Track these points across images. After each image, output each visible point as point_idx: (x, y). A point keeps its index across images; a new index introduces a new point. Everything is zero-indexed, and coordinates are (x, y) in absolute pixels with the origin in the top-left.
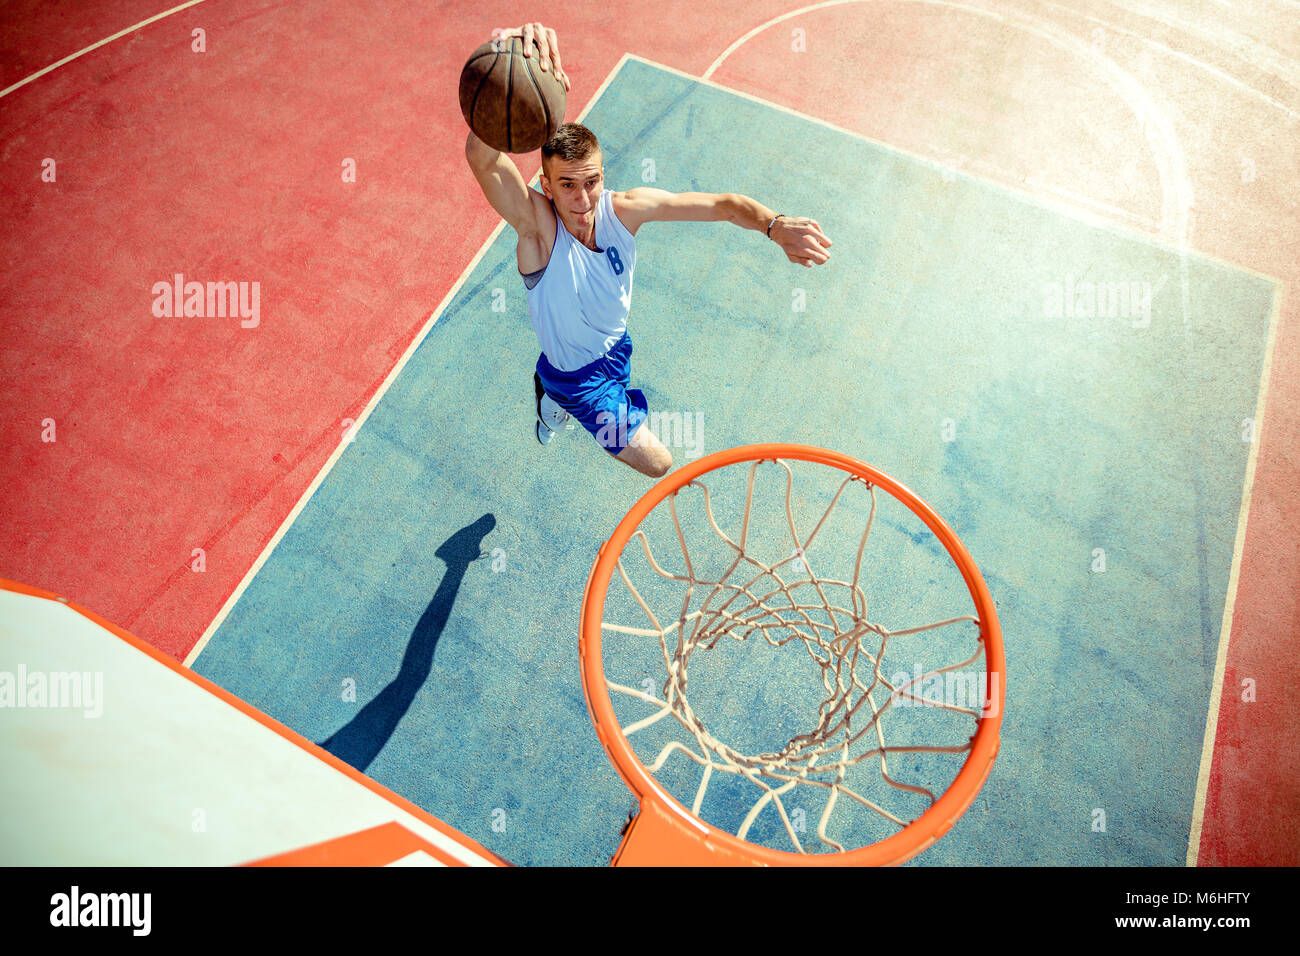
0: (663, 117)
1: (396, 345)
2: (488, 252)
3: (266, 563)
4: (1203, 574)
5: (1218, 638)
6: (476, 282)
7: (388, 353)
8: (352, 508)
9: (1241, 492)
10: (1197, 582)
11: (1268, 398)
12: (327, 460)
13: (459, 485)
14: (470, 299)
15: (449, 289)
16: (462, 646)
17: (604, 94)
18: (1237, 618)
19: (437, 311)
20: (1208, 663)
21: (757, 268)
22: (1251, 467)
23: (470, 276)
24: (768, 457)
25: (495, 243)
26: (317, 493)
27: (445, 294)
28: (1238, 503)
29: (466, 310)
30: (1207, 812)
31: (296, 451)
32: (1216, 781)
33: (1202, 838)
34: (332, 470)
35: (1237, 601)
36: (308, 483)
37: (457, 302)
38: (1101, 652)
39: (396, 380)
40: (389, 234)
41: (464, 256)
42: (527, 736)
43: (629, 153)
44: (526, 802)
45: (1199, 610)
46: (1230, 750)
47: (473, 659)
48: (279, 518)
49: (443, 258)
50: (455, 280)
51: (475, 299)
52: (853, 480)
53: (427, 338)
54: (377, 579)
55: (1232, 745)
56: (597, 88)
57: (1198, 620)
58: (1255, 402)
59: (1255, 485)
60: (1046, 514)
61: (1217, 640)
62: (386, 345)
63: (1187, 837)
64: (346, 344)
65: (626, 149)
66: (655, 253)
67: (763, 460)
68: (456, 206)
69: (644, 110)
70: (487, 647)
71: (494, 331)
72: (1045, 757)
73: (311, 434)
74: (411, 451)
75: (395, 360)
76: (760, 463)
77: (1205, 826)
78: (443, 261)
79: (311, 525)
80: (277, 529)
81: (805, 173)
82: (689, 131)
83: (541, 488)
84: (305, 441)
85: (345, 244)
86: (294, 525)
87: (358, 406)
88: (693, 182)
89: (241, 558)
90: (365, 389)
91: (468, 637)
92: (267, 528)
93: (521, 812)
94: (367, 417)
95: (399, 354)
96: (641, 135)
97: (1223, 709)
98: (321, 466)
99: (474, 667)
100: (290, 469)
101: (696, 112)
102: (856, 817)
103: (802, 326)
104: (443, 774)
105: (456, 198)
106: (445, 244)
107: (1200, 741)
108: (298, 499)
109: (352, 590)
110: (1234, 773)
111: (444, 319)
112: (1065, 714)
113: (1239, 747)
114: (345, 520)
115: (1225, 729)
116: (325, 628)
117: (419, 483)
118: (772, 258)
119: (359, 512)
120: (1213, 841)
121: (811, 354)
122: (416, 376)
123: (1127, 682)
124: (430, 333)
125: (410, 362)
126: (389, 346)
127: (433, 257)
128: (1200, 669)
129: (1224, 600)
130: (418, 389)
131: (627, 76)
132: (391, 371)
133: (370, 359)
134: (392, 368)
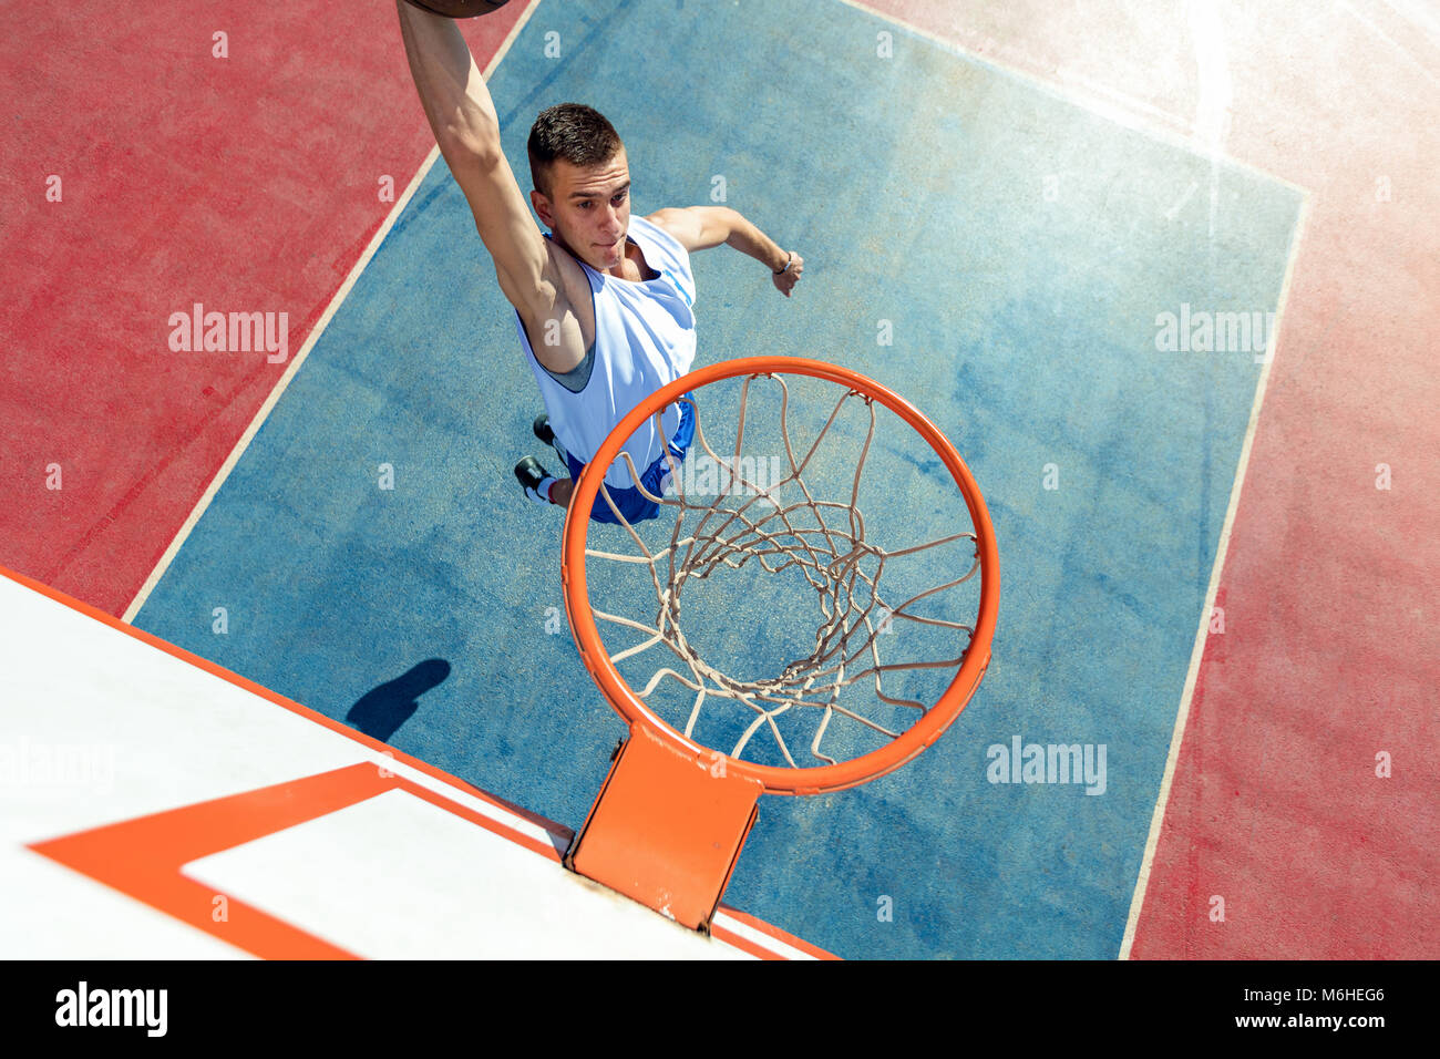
1: (343, 257)
3: (206, 512)
4: (1205, 500)
5: (1214, 559)
6: (435, 183)
7: (334, 267)
8: (305, 446)
9: (1249, 416)
10: (1198, 506)
11: (1285, 317)
12: (269, 393)
13: (430, 419)
14: (428, 204)
15: (402, 191)
16: (443, 592)
18: (1234, 540)
19: (389, 217)
20: (1202, 585)
22: (1261, 390)
23: (428, 175)
24: (761, 371)
26: (261, 430)
27: (398, 197)
28: (1244, 427)
29: (425, 216)
30: (1188, 722)
31: (230, 383)
32: (1199, 694)
33: (1181, 746)
34: (278, 403)
35: (1235, 524)
36: (249, 420)
37: (414, 208)
38: (1102, 578)
39: (345, 300)
40: (322, 120)
41: (418, 151)
42: (518, 682)
43: (611, 25)
44: (520, 749)
45: (1198, 534)
46: (1214, 665)
47: (456, 605)
48: (217, 460)
49: (393, 152)
50: (409, 180)
51: (435, 204)
52: (852, 395)
53: (380, 249)
54: (341, 525)
55: (1217, 660)
57: (1196, 544)
59: (1264, 407)
60: (1057, 440)
61: (1212, 562)
62: (331, 257)
63: (1168, 746)
64: (281, 255)
65: (607, 21)
67: (757, 375)
70: (471, 592)
72: (1042, 680)
73: (246, 363)
74: (372, 382)
75: (343, 276)
76: (753, 378)
77: (1185, 735)
78: (393, 156)
79: (258, 467)
80: (216, 473)
81: (814, 57)
83: (524, 421)
84: (241, 371)
85: (266, 131)
86: (236, 467)
89: (175, 506)
90: (309, 311)
91: (448, 583)
92: (203, 471)
93: (516, 758)
94: (314, 342)
95: (348, 268)
98: (264, 399)
99: (458, 614)
100: (225, 403)
102: (858, 745)
103: (808, 240)
106: (393, 134)
107: (1189, 658)
108: (238, 438)
109: (312, 538)
110: (1217, 686)
111: (399, 227)
112: (1063, 638)
113: (1223, 662)
114: (298, 461)
115: (1212, 646)
116: (284, 579)
117: (383, 417)
118: (776, 161)
119: (314, 452)
120: (1191, 749)
121: (817, 271)
122: (370, 294)
123: (1124, 606)
124: (383, 244)
125: (362, 278)
126: (334, 259)
127: (380, 151)
128: (1194, 590)
129: (1222, 523)
130: (374, 309)
132: (339, 288)
133: (313, 274)
134: (340, 284)
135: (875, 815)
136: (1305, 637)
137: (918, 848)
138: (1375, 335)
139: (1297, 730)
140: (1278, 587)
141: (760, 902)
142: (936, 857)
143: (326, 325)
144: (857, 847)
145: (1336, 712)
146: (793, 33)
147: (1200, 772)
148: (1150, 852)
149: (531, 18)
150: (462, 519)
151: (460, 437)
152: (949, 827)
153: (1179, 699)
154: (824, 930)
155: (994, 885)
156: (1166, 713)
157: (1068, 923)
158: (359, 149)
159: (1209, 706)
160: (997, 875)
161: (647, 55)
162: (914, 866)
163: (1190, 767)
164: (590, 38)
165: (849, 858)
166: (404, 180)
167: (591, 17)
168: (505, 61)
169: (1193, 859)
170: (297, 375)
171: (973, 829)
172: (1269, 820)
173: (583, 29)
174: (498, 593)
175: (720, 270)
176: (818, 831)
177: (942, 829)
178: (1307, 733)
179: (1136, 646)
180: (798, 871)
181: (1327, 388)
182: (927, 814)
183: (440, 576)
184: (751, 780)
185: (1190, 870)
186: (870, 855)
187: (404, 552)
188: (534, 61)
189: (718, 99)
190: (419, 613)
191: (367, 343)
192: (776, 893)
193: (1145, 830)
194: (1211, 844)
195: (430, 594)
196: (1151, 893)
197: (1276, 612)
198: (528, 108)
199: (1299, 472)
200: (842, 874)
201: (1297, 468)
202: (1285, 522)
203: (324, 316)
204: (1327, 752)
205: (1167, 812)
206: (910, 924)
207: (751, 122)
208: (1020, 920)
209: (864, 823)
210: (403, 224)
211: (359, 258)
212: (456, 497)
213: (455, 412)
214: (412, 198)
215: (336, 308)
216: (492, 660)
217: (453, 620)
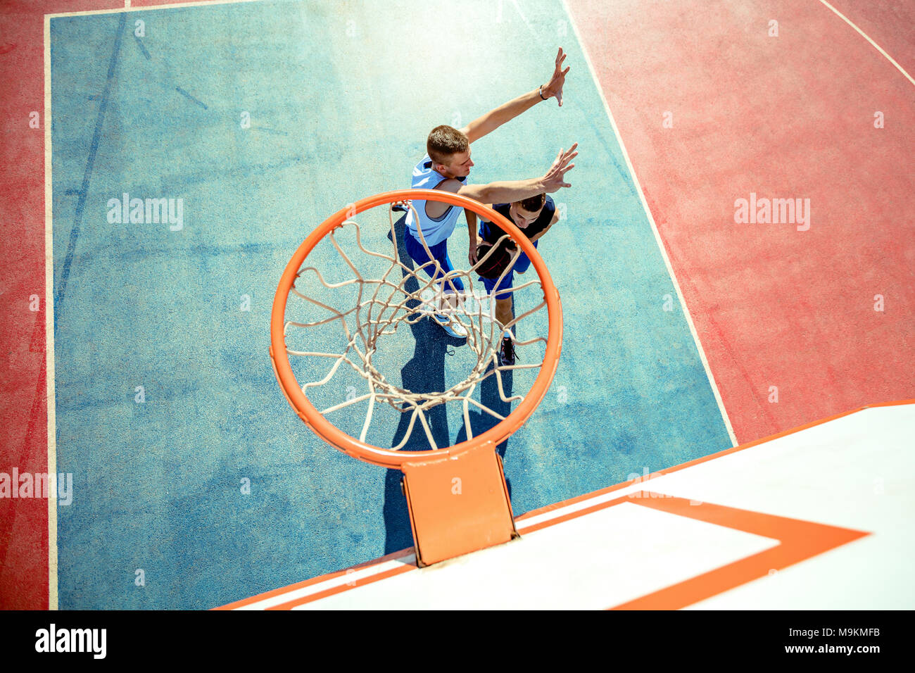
0: (117, 53)
1: (33, 340)
2: (54, 228)
3: (59, 557)
4: (609, 151)
6: (63, 255)
7: (31, 350)
8: (98, 469)
9: (600, 98)
10: (608, 156)
12: (46, 456)
13: (169, 396)
14: (69, 271)
15: (44, 274)
17: (52, 57)
18: (633, 161)
19: (47, 292)
20: (634, 192)
21: (266, 125)
22: (597, 82)
25: (54, 218)
27: (44, 280)
28: (601, 104)
29: (72, 280)
32: (666, 243)
34: (57, 458)
35: (629, 154)
37: (60, 279)
38: (590, 220)
39: (56, 365)
41: (35, 243)
42: (336, 498)
43: (111, 93)
44: (365, 531)
45: (617, 169)
46: (664, 226)
47: (267, 487)
49: (18, 255)
50: (44, 264)
51: (73, 268)
53: (56, 318)
54: (160, 496)
55: (663, 223)
56: (42, 56)
57: (619, 175)
58: (579, 47)
59: (603, 89)
60: (524, 167)
61: (631, 179)
62: (24, 346)
63: (670, 278)
65: (107, 91)
66: (189, 154)
69: (97, 55)
70: (271, 472)
72: (597, 290)
73: (14, 450)
74: (114, 400)
75: (42, 351)
77: (673, 268)
78: (20, 257)
80: (47, 530)
81: (253, 42)
82: (145, 53)
83: (229, 356)
86: (59, 516)
87: (39, 403)
88: (178, 89)
89: (34, 570)
90: (35, 388)
92: (37, 535)
93: (366, 540)
94: (54, 406)
95: (42, 345)
96: (110, 75)
97: (651, 209)
99: (273, 490)
103: (322, 145)
104: (303, 562)
106: (9, 244)
107: (651, 231)
109: (147, 517)
110: (671, 235)
111: (59, 297)
112: (593, 262)
113: (666, 222)
114: (100, 481)
115: (657, 217)
116: (147, 555)
117: (138, 416)
118: (272, 112)
119: (105, 469)
120: (680, 272)
121: (339, 158)
122: (71, 351)
123: (609, 227)
124: (55, 314)
125: (57, 345)
126: (28, 346)
128: (632, 198)
129: (623, 157)
130: (81, 358)
131: (61, 34)
132: (45, 361)
133: (19, 364)
134: (45, 358)
135: (568, 416)
136: (690, 185)
137: (598, 415)
138: (626, 26)
139: (713, 230)
140: (665, 170)
141: (544, 502)
142: (608, 411)
143: (54, 388)
144: (570, 438)
145: (723, 210)
146: (230, 34)
147: (690, 279)
148: (694, 333)
150: (234, 437)
151: (197, 392)
152: (604, 392)
153: (660, 254)
154: (583, 488)
155: (642, 403)
156: (659, 263)
157: (683, 393)
159: (674, 247)
160: (640, 397)
161: (148, 97)
162: (602, 424)
163: (685, 281)
164: (103, 107)
165: (570, 446)
166: (40, 266)
167: (92, 94)
168: (55, 153)
169: (713, 321)
170: (58, 432)
171: (616, 385)
172: (729, 279)
173: (93, 105)
174: (287, 461)
175: (284, 194)
176: (547, 446)
177: (602, 396)
178: (719, 228)
179: (626, 242)
180: (551, 473)
182: (590, 396)
184: (485, 444)
185: (714, 326)
186: (579, 437)
187: (213, 481)
188: (75, 142)
189: (213, 98)
190: (249, 507)
191: (92, 381)
192: (549, 491)
193: (685, 324)
194: (715, 308)
196: (706, 350)
197: (671, 183)
198: (93, 173)
199: (638, 111)
200: (573, 456)
201: (636, 109)
202: (648, 138)
203: (48, 384)
204: (731, 231)
205: (689, 309)
206: (618, 452)
207: (242, 99)
208: (663, 408)
209: (565, 423)
210: (60, 294)
211: (45, 334)
212: (221, 427)
213: (183, 380)
214: (54, 275)
215: (53, 374)
216: (312, 499)
217: (272, 495)
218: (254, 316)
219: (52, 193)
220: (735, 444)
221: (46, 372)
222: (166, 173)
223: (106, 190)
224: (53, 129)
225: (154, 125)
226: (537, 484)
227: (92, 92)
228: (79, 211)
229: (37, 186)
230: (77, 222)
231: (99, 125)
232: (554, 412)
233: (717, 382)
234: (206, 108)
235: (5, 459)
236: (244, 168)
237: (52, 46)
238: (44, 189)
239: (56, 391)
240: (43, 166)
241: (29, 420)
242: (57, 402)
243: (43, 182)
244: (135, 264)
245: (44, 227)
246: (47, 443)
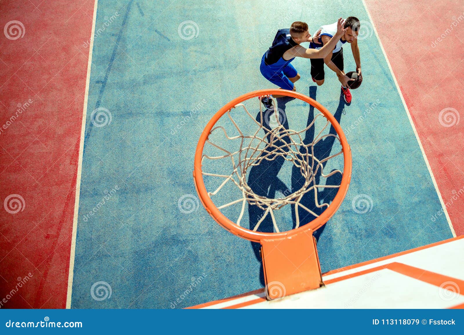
0: (128, 13)
1: (72, 159)
2: (89, 100)
3: (74, 279)
4: (382, 67)
5: (393, 80)
7: (71, 164)
8: (98, 231)
9: (377, 38)
10: (380, 69)
11: (368, 8)
12: (72, 222)
13: (138, 192)
15: (81, 124)
16: (180, 245)
18: (395, 72)
19: (81, 135)
20: (395, 89)
21: (199, 49)
23: (87, 113)
25: (89, 95)
26: (77, 236)
27: (81, 127)
28: (377, 42)
31: (55, 228)
32: (413, 117)
34: (78, 223)
35: (392, 68)
36: (70, 236)
37: (88, 126)
39: (82, 172)
40: (36, 118)
41: (79, 107)
43: (123, 32)
45: (386, 76)
46: (412, 108)
47: (187, 246)
48: (67, 258)
49: (69, 113)
50: (81, 119)
53: (84, 148)
54: (129, 248)
55: (412, 106)
56: (92, 14)
57: (387, 79)
58: (366, 11)
59: (378, 34)
61: (394, 82)
62: (68, 161)
63: (415, 137)
64: (47, 172)
65: (121, 32)
66: (158, 64)
68: (60, 90)
70: (189, 238)
71: (113, 128)
72: (374, 142)
73: (57, 217)
75: (76, 165)
77: (417, 131)
78: (70, 115)
79: (84, 250)
80: (69, 263)
81: (195, 8)
83: (171, 171)
84: (56, 221)
85: (15, 134)
86: (76, 255)
87: (72, 192)
88: (156, 31)
89: (60, 285)
90: (70, 184)
91: (180, 240)
92: (64, 265)
94: (79, 194)
95: (76, 161)
96: (124, 23)
97: (405, 99)
98: (72, 225)
99: (189, 248)
100: (57, 236)
101: (140, 5)
104: (203, 291)
105: (58, 87)
107: (405, 110)
108: (70, 245)
109: (121, 259)
110: (416, 113)
111: (87, 136)
112: (372, 127)
114: (98, 237)
115: (408, 103)
116: (119, 281)
117: (121, 202)
118: (202, 43)
119: (102, 230)
120: (421, 134)
121: (236, 67)
122: (90, 165)
123: (381, 108)
124: (85, 145)
125: (84, 161)
127: (65, 116)
128: (394, 92)
129: (389, 70)
130: (95, 168)
131: (102, 4)
132: (77, 170)
133: (64, 171)
134: (77, 168)
135: (356, 214)
136: (426, 86)
140: (412, 77)
141: (342, 264)
142: (380, 212)
143: (80, 185)
144: (357, 226)
146: (184, 4)
147: (427, 138)
148: (429, 168)
149: (94, 44)
151: (153, 191)
152: (378, 201)
153: (410, 123)
154: (364, 257)
155: (399, 208)
156: (409, 128)
157: (423, 203)
158: (56, 120)
159: (418, 120)
160: (398, 204)
161: (141, 35)
162: (376, 219)
163: (424, 139)
164: (118, 40)
165: (358, 231)
166: (80, 120)
168: (93, 62)
169: (440, 162)
170: (80, 209)
171: (384, 197)
172: (449, 138)
173: (113, 39)
174: (198, 232)
175: (206, 85)
176: (344, 230)
177: (376, 203)
179: (391, 116)
180: (346, 246)
181: (389, 20)
183: (175, 240)
184: (307, 231)
185: (441, 165)
186: (362, 226)
187: (157, 241)
188: (103, 57)
189: (173, 35)
190: (176, 257)
191: (99, 182)
192: (345, 258)
193: (424, 163)
194: (441, 155)
195: (176, 249)
196: (437, 179)
197: (416, 84)
198: (111, 73)
199: (398, 45)
200: (359, 237)
201: (396, 44)
202: (403, 60)
205: (426, 155)
206: (385, 236)
208: (412, 212)
210: (88, 134)
211: (78, 155)
212: (164, 211)
213: (146, 184)
214: (86, 124)
215: (80, 177)
216: (211, 255)
217: (189, 251)
218: (185, 150)
219: (89, 82)
220: (455, 235)
221: (77, 176)
222: (146, 73)
223: (116, 82)
224: (94, 50)
225: (143, 49)
226: (338, 253)
227: (114, 32)
228: (101, 92)
229: (83, 78)
230: (100, 97)
231: (116, 48)
232: (348, 211)
233: (443, 198)
234: (169, 40)
235: (52, 222)
236: (186, 71)
237: (98, 10)
238: (86, 80)
239: (81, 186)
240: (87, 69)
241: (66, 201)
242: (81, 192)
243: (86, 77)
244: (127, 120)
245: (84, 100)
246: (73, 214)
